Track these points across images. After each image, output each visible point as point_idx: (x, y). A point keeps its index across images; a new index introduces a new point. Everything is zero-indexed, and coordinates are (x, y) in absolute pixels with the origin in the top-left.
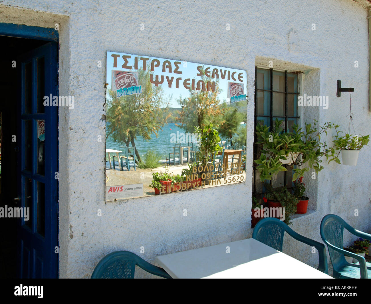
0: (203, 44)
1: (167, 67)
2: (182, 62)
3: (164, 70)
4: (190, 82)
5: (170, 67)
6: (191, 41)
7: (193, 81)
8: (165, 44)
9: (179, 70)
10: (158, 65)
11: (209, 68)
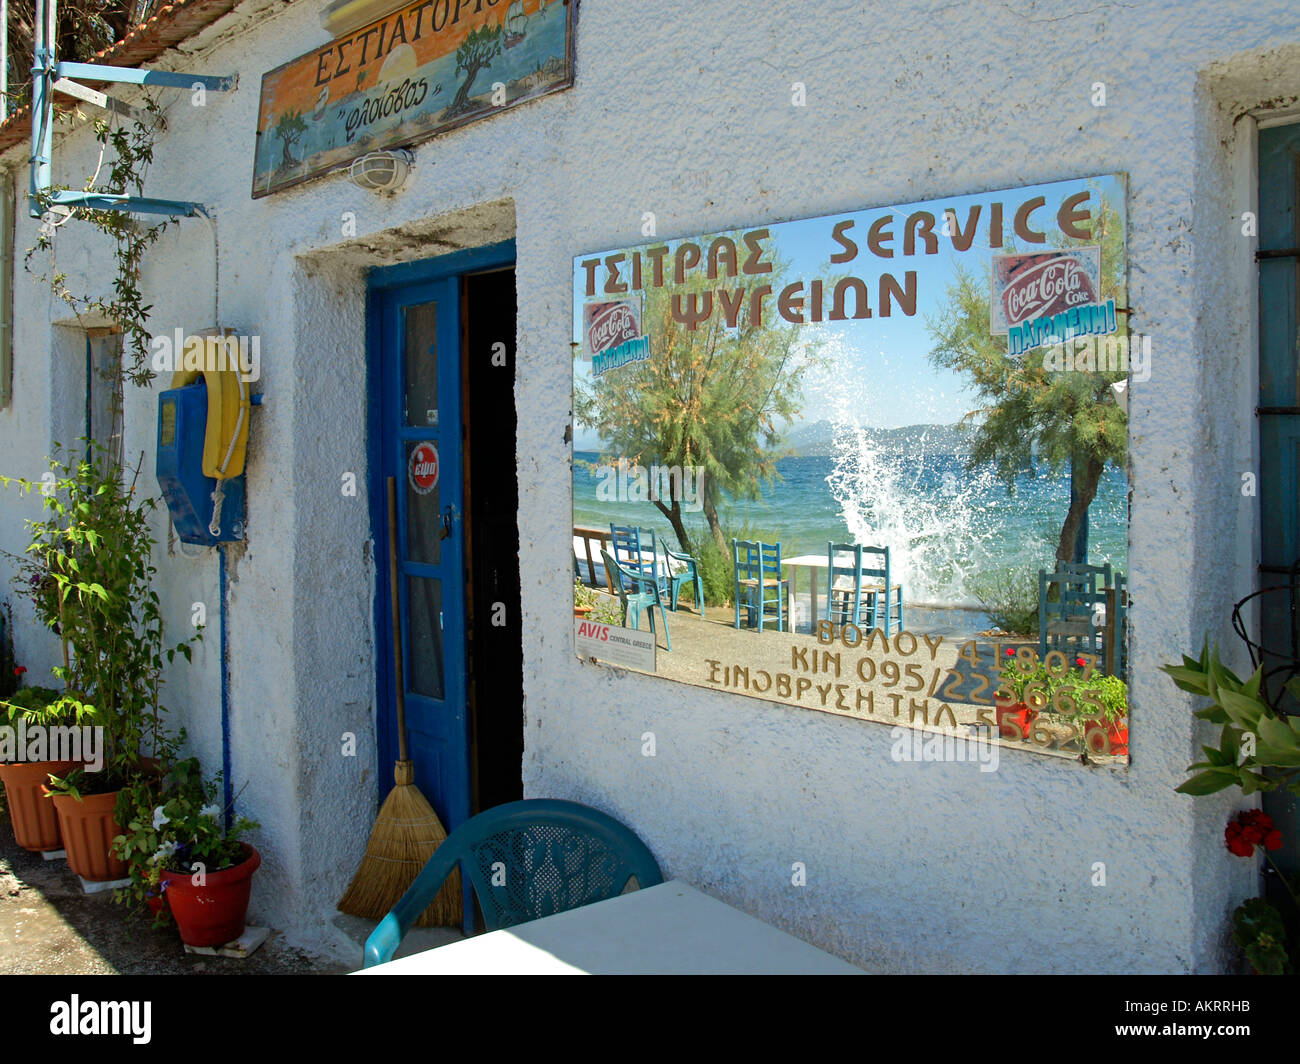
0: (864, 128)
1: (723, 258)
2: (772, 229)
3: (713, 273)
4: (806, 294)
5: (731, 258)
6: (813, 136)
7: (817, 287)
8: (723, 184)
9: (762, 260)
10: (694, 263)
11: (888, 219)
